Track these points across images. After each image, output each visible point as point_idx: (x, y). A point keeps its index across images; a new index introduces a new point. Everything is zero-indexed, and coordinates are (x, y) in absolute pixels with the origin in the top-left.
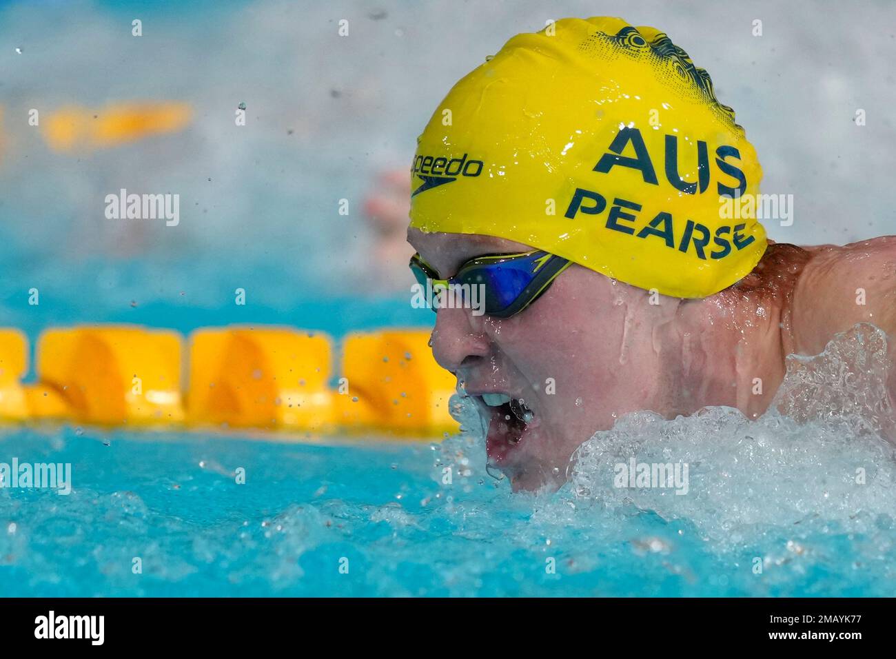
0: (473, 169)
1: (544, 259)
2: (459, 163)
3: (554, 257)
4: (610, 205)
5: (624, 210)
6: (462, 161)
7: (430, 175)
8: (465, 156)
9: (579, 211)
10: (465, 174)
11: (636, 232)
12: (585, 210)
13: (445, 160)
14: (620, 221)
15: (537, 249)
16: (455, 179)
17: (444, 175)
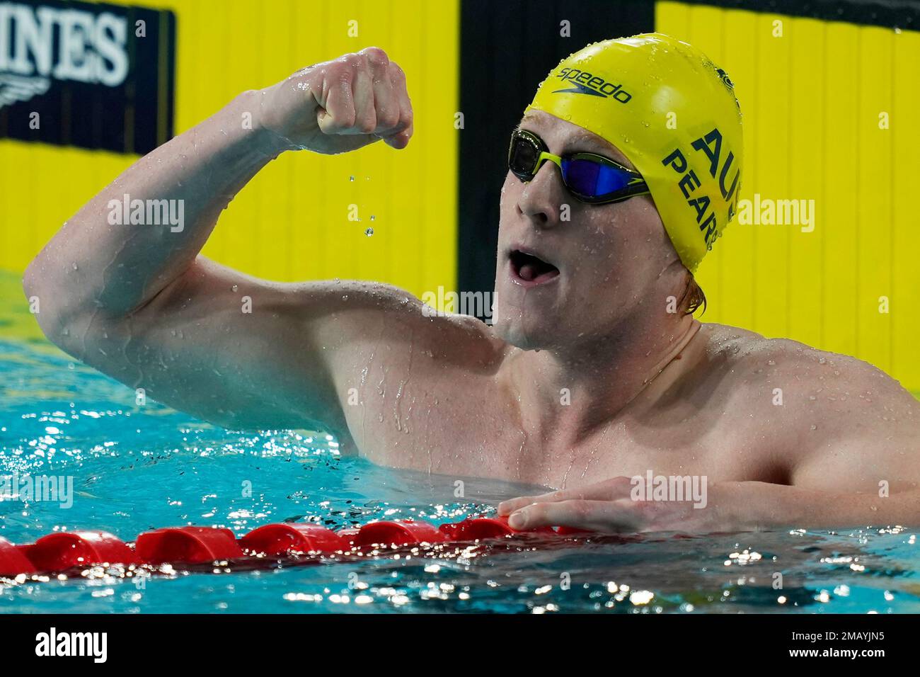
0: (622, 97)
1: (638, 180)
2: (613, 89)
3: (644, 182)
4: (687, 172)
5: (692, 180)
6: (616, 88)
7: (585, 85)
8: (620, 86)
9: (670, 164)
10: (615, 97)
11: (690, 199)
12: (674, 165)
13: (603, 81)
14: (686, 186)
15: (637, 171)
16: (606, 97)
17: (598, 90)
